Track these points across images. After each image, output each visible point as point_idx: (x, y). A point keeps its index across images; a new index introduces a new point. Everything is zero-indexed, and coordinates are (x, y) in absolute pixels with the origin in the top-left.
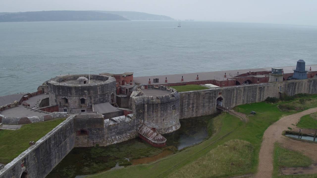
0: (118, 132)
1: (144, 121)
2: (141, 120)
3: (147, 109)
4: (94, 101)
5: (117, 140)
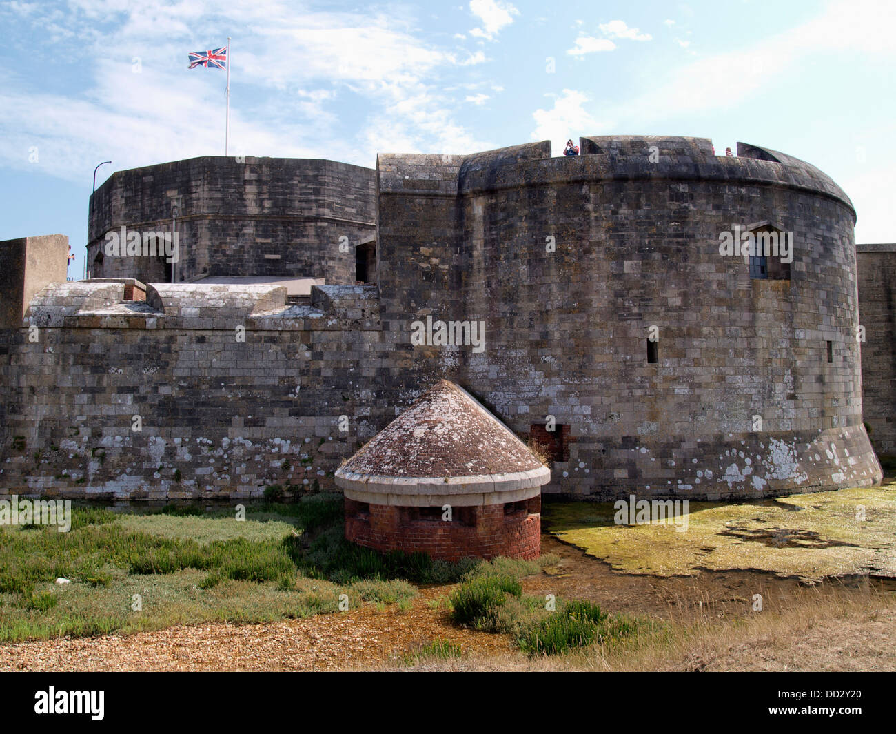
0: (168, 397)
4: (216, 252)
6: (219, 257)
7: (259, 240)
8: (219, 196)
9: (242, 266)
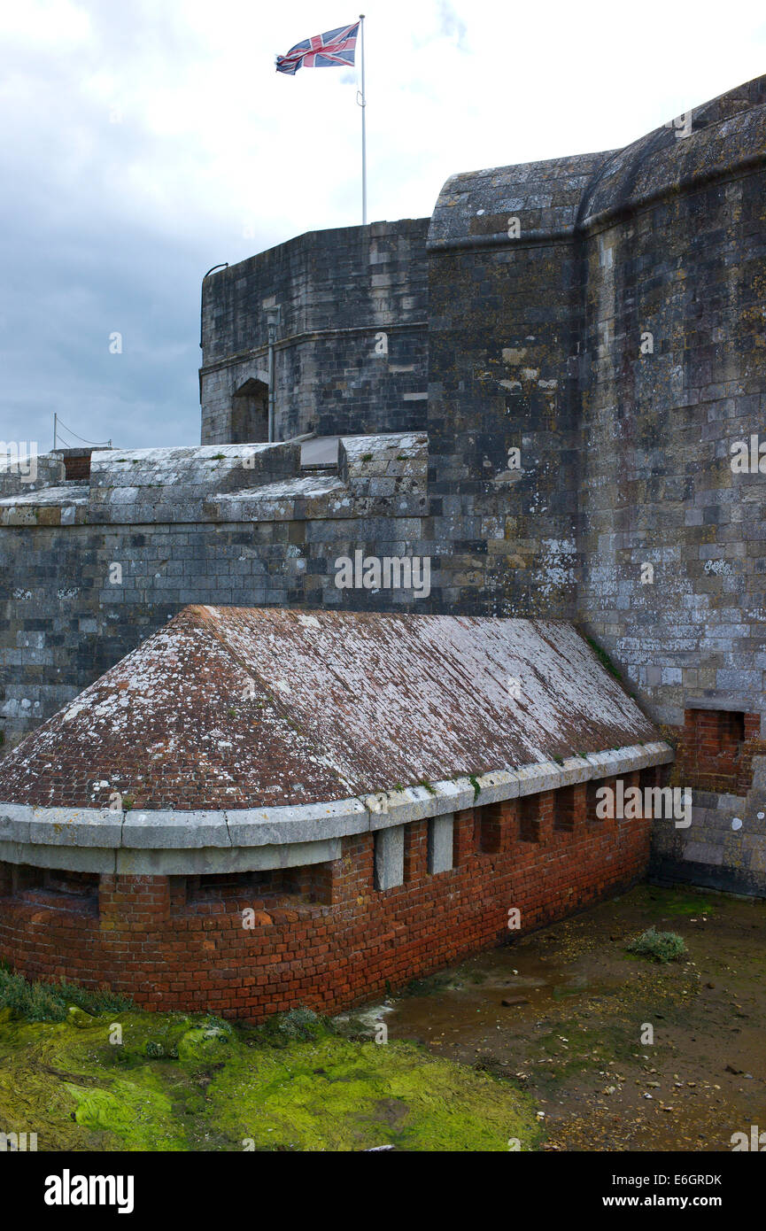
6: (332, 404)
7: (394, 369)
8: (331, 298)
9: (367, 416)
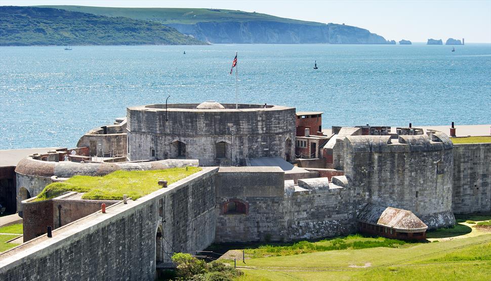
0: (313, 212)
1: (370, 196)
2: (364, 192)
3: (378, 166)
4: (250, 149)
5: (311, 232)
7: (262, 143)
